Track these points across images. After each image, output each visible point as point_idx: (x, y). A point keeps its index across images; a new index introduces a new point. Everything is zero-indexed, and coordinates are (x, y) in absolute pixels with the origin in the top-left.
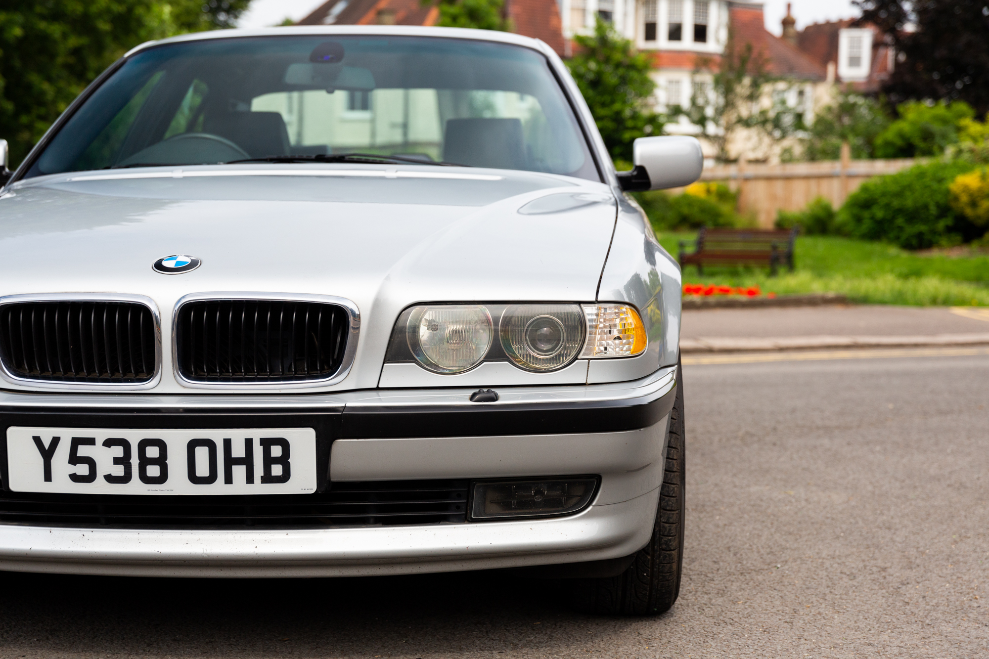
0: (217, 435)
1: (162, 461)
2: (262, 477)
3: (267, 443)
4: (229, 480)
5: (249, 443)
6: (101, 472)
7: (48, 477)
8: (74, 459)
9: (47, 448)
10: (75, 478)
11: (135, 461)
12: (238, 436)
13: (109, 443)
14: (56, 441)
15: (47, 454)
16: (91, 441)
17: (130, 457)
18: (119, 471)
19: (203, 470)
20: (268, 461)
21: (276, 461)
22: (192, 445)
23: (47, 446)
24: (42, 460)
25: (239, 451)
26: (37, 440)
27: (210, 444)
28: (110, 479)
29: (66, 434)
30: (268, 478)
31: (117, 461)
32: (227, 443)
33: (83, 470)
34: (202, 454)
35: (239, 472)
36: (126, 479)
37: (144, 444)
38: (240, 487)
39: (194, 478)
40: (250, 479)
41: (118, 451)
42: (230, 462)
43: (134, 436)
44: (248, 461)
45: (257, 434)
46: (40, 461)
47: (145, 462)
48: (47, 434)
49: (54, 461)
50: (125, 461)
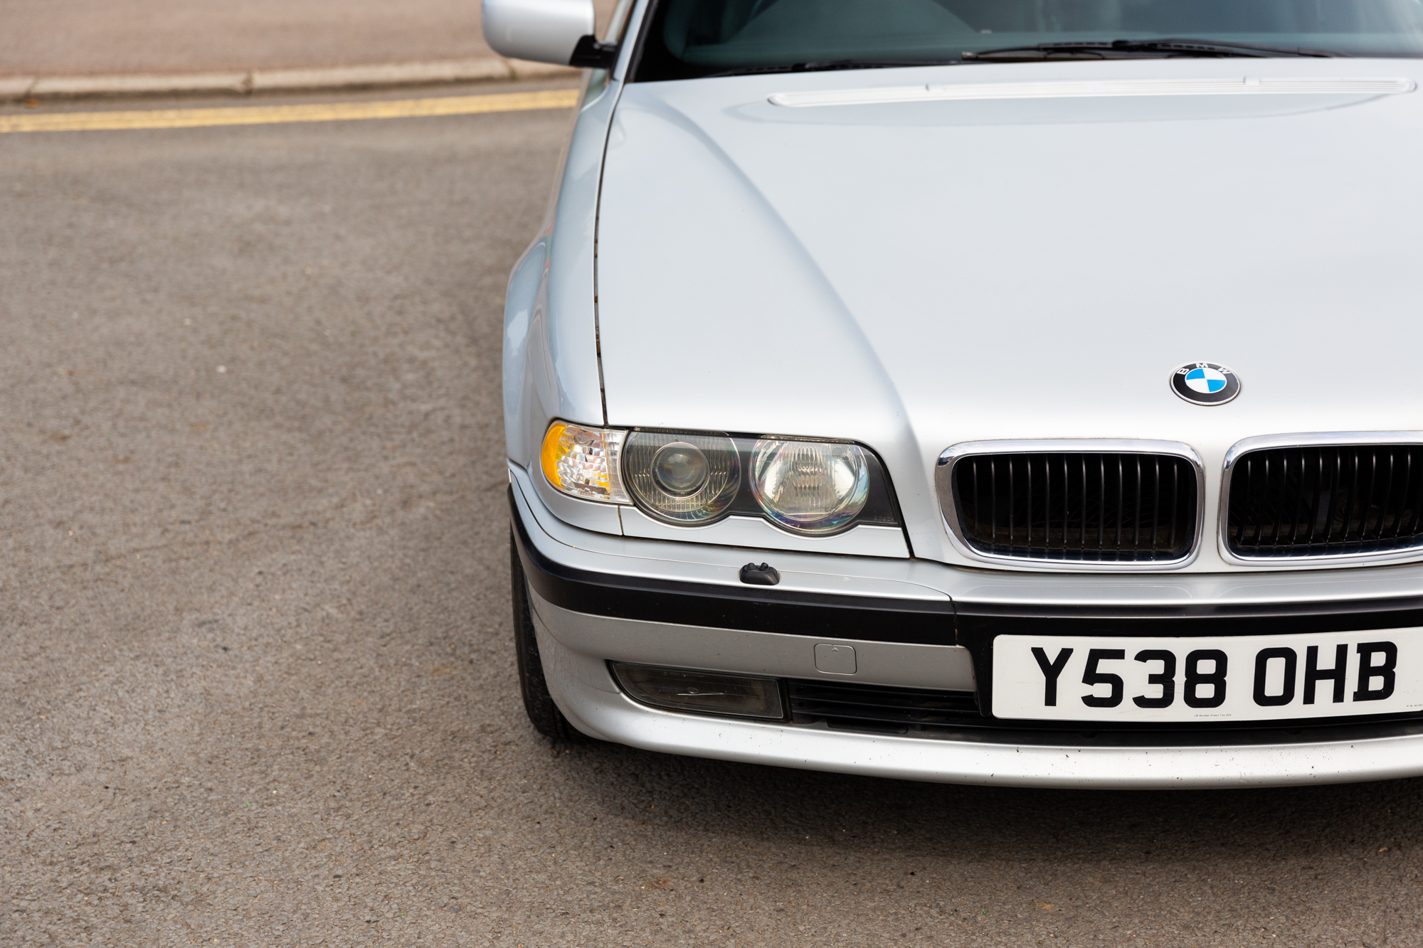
0: (1298, 643)
1: (1218, 679)
2: (1355, 693)
3: (1365, 650)
4: (1309, 698)
5: (1342, 651)
6: (1129, 693)
7: (1051, 699)
8: (1091, 676)
9: (1052, 662)
10: (1090, 701)
11: (1180, 679)
12: (1327, 643)
13: (1143, 656)
14: (1065, 654)
15: (1051, 671)
16: (1119, 654)
17: (1173, 674)
18: (1157, 691)
19: (1274, 686)
20: (1366, 671)
21: (1377, 671)
22: (1263, 658)
23: (1052, 660)
25: (1326, 661)
26: (1039, 653)
27: (1289, 655)
28: (1141, 702)
29: (1082, 646)
30: (1363, 694)
31: (1153, 679)
32: (1312, 652)
33: (1104, 690)
34: (1276, 667)
35: (1325, 688)
36: (1166, 701)
37: (1193, 658)
38: (1324, 706)
39: (1260, 697)
40: (1338, 696)
41: (1158, 667)
42: (1313, 675)
43: (1181, 647)
44: (1338, 674)
45: (1353, 638)
46: (1042, 679)
47: (1193, 679)
48: (1052, 645)
49: (1061, 680)
50: (1166, 679)
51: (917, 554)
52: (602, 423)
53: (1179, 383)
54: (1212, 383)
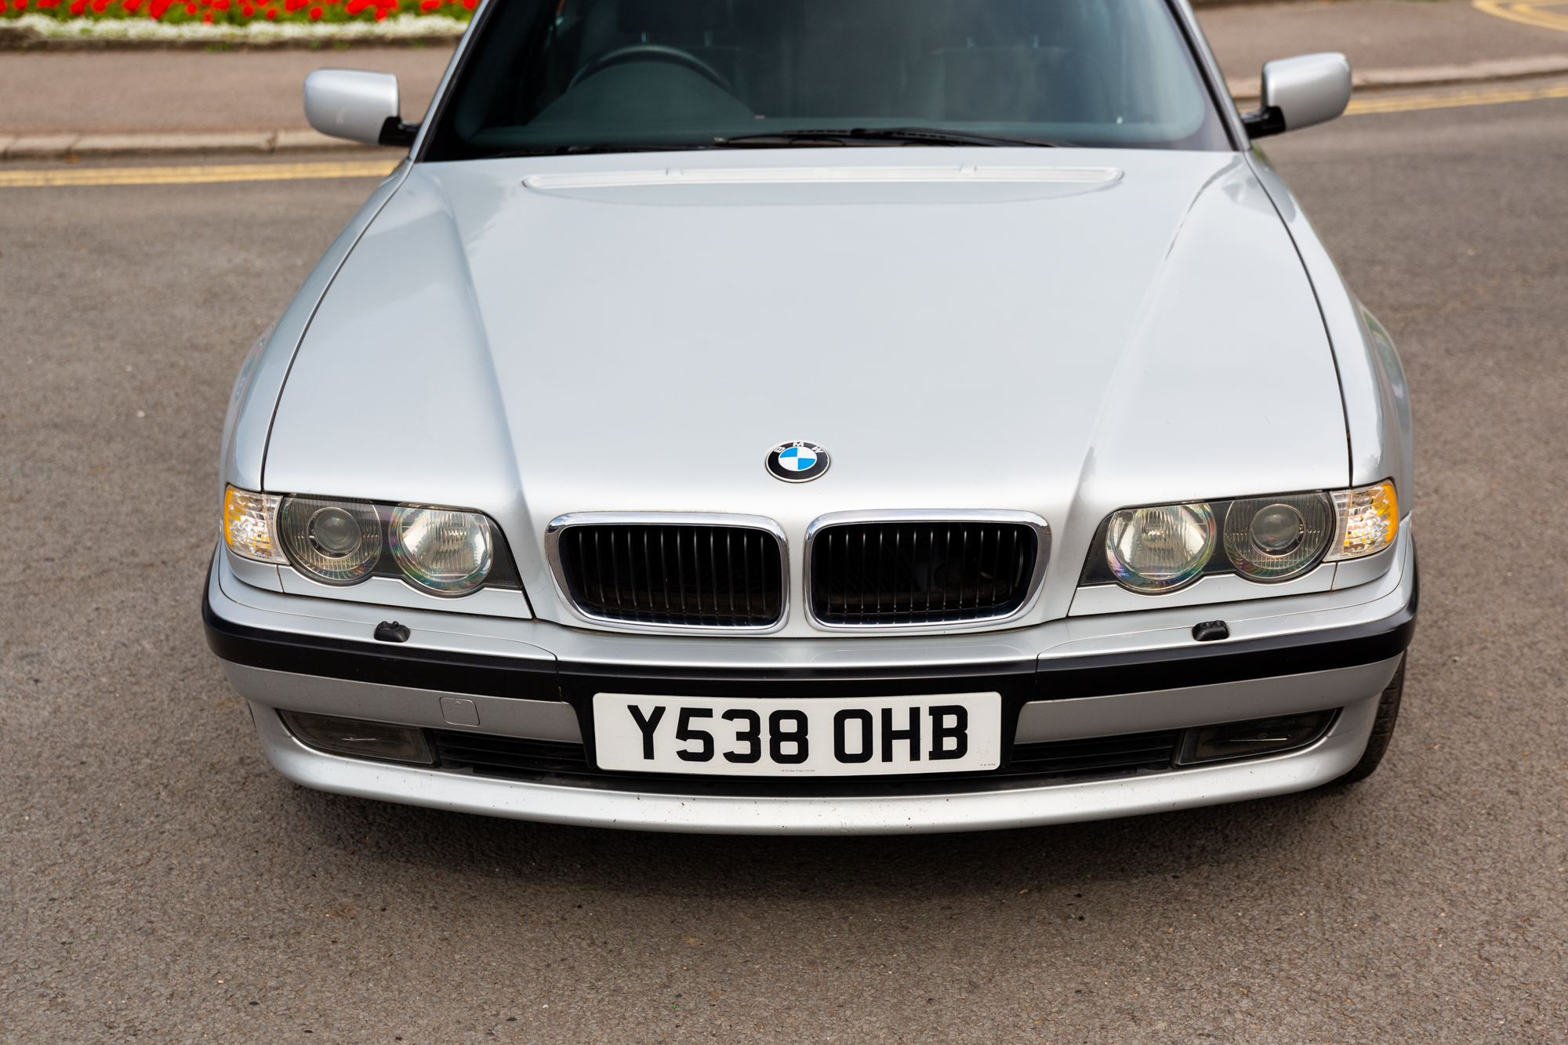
0: (874, 705)
1: (801, 737)
2: (930, 752)
3: (937, 713)
4: (887, 756)
5: (915, 713)
6: (719, 749)
7: (649, 753)
8: (683, 733)
9: (647, 719)
10: (684, 755)
11: (765, 736)
12: (900, 706)
13: (730, 715)
14: (659, 712)
15: (649, 727)
16: (707, 713)
17: (758, 732)
18: (744, 748)
19: (853, 745)
20: (939, 733)
21: (950, 732)
22: (841, 718)
23: (647, 717)
24: (641, 734)
25: (901, 722)
26: (635, 710)
27: (865, 716)
28: (731, 757)
29: (673, 704)
30: (938, 753)
31: (741, 736)
32: (887, 714)
33: (696, 746)
34: (853, 727)
35: (901, 747)
36: (754, 756)
37: (776, 717)
38: (901, 763)
39: (841, 755)
40: (915, 755)
41: (744, 725)
42: (889, 735)
43: (764, 707)
44: (913, 734)
45: (925, 702)
46: (638, 734)
47: (777, 737)
48: (647, 703)
49: (656, 735)
50: (752, 736)
51: (538, 616)
52: (259, 489)
53: (773, 462)
54: (802, 462)
